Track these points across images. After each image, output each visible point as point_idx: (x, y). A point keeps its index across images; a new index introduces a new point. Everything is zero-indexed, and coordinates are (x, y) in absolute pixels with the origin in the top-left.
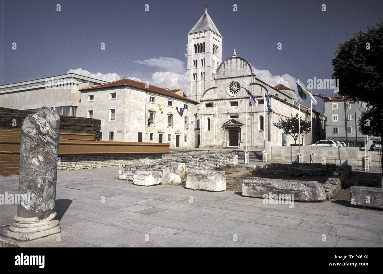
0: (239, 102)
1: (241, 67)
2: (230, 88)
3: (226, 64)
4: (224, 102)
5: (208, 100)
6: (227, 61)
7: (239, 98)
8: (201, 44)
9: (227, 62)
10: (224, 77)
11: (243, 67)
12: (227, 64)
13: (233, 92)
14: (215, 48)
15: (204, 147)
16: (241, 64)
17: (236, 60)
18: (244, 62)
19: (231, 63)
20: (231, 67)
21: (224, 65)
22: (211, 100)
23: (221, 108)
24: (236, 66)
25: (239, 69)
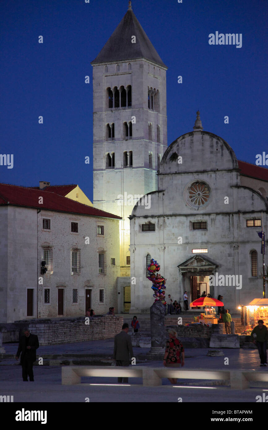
0: (209, 223)
1: (212, 152)
2: (190, 193)
3: (182, 143)
4: (180, 222)
5: (146, 217)
6: (183, 138)
7: (209, 214)
8: (122, 87)
9: (183, 140)
10: (178, 170)
11: (217, 153)
12: (184, 144)
13: (197, 200)
14: (153, 94)
15: (140, 312)
16: (212, 146)
17: (202, 137)
18: (217, 143)
19: (192, 142)
20: (192, 151)
21: (178, 146)
22: (153, 217)
23: (173, 234)
24: (203, 150)
25: (208, 155)
